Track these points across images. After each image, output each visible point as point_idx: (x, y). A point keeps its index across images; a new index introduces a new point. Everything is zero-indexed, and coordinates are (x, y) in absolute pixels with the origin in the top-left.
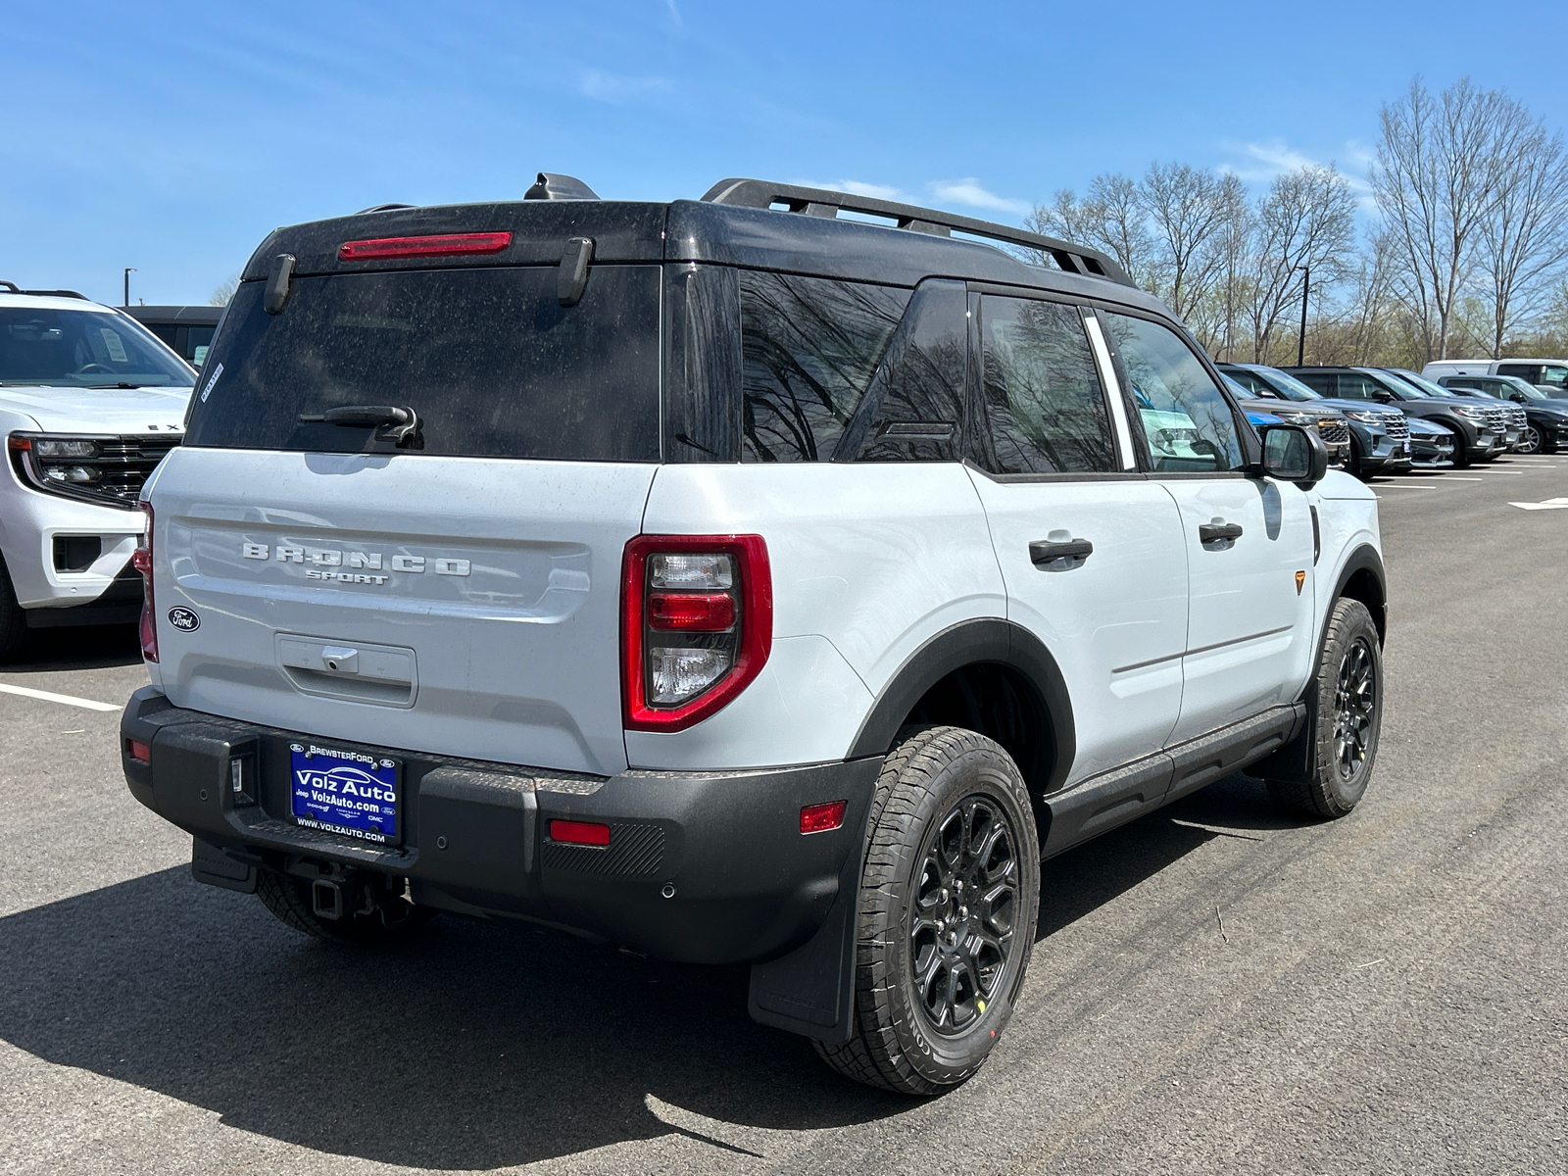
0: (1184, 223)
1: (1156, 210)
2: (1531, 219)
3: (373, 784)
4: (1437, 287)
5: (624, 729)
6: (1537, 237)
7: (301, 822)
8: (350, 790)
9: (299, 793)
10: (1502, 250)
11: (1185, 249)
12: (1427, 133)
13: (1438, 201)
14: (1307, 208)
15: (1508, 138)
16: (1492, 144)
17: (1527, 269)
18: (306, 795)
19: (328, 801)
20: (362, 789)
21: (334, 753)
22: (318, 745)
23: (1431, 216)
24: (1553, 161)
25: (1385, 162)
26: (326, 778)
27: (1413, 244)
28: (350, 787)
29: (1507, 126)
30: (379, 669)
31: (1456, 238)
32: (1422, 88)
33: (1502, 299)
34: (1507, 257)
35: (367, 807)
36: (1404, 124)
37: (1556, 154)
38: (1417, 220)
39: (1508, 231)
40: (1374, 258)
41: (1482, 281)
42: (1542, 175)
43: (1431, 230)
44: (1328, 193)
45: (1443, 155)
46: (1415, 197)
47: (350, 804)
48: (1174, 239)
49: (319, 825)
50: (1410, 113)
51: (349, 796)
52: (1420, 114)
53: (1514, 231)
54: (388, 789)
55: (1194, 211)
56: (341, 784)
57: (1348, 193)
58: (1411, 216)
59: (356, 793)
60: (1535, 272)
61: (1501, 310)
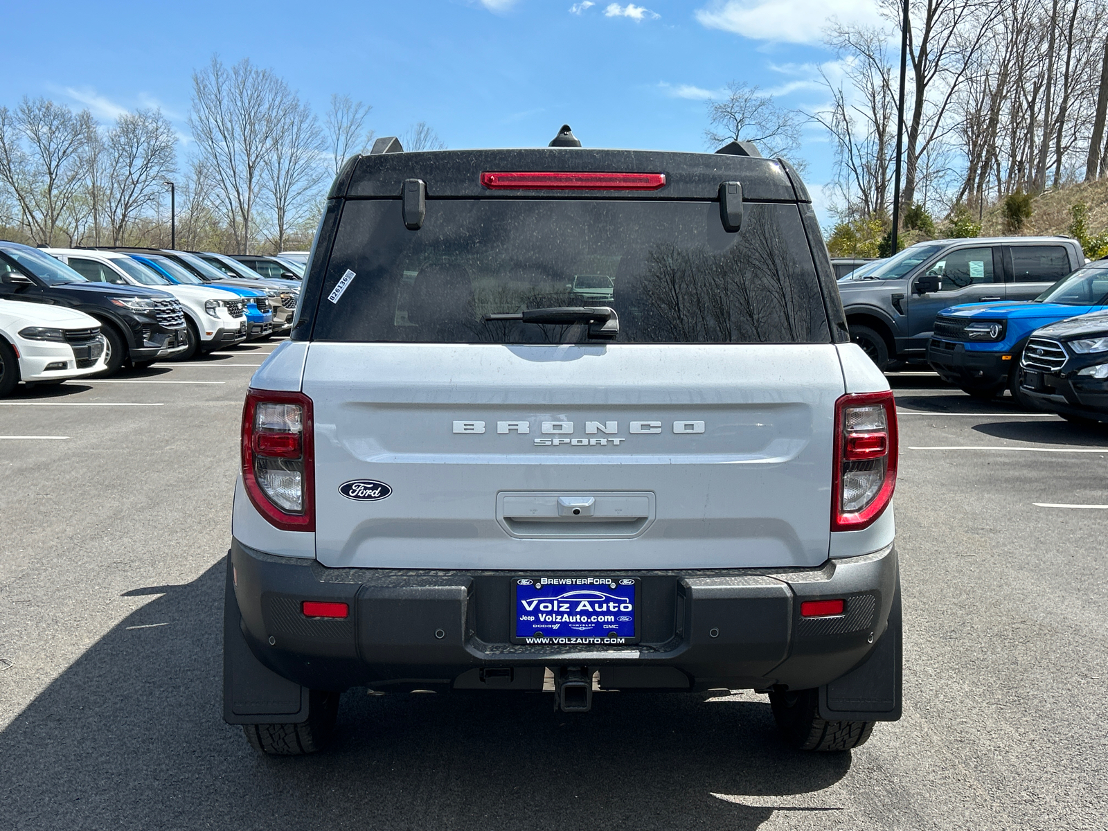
0: (52, 143)
1: (28, 132)
2: (294, 159)
3: (608, 600)
4: (240, 200)
5: (831, 530)
6: (299, 170)
7: (529, 641)
8: (584, 608)
9: (524, 618)
10: (278, 178)
11: (54, 164)
12: (224, 94)
13: (236, 141)
14: (143, 139)
15: (277, 103)
16: (267, 106)
17: (294, 191)
18: (532, 618)
19: (558, 620)
20: (597, 605)
21: (569, 581)
22: (548, 577)
23: (232, 151)
24: (305, 121)
25: (198, 112)
26: (556, 603)
27: (221, 169)
28: (585, 606)
29: (276, 94)
30: (616, 510)
31: (250, 167)
32: (219, 62)
33: (281, 211)
34: (281, 182)
35: (601, 619)
36: (210, 86)
37: (307, 116)
38: (223, 153)
39: (281, 165)
40: (195, 178)
41: (267, 198)
42: (299, 130)
43: (233, 161)
44: (157, 130)
45: (237, 110)
46: (221, 137)
47: (585, 619)
48: (45, 155)
49: (551, 640)
50: (213, 79)
51: (583, 613)
52: (220, 80)
53: (285, 165)
54: (625, 602)
55: (60, 135)
56: (574, 605)
57: (171, 130)
58: (220, 151)
59: (591, 609)
60: (299, 194)
61: (281, 218)
